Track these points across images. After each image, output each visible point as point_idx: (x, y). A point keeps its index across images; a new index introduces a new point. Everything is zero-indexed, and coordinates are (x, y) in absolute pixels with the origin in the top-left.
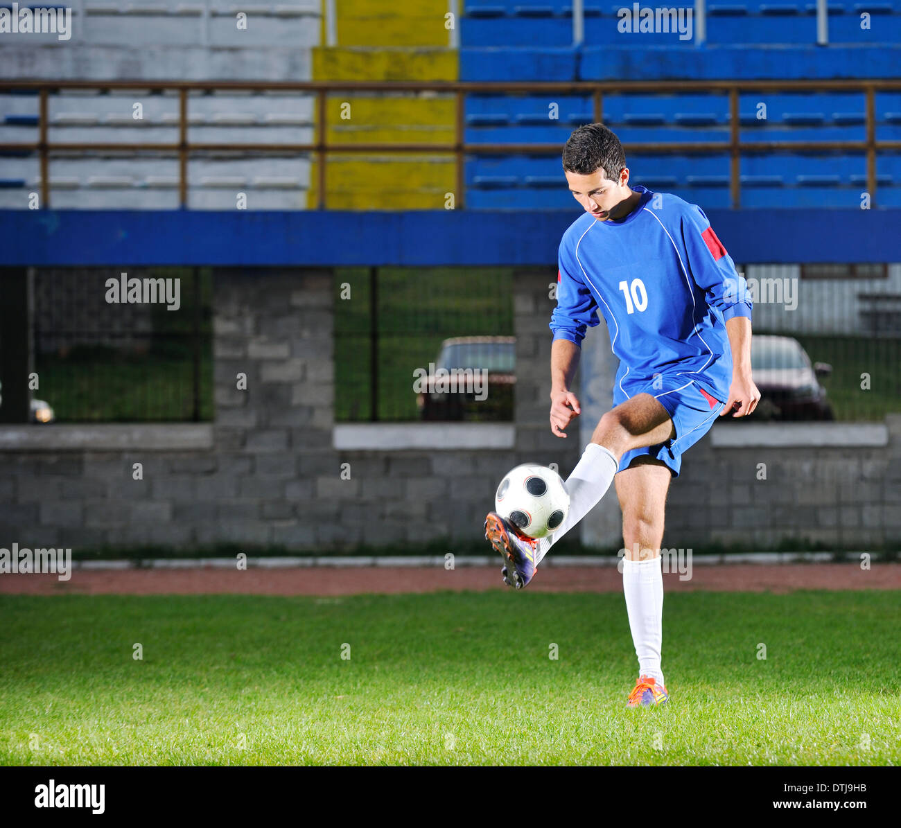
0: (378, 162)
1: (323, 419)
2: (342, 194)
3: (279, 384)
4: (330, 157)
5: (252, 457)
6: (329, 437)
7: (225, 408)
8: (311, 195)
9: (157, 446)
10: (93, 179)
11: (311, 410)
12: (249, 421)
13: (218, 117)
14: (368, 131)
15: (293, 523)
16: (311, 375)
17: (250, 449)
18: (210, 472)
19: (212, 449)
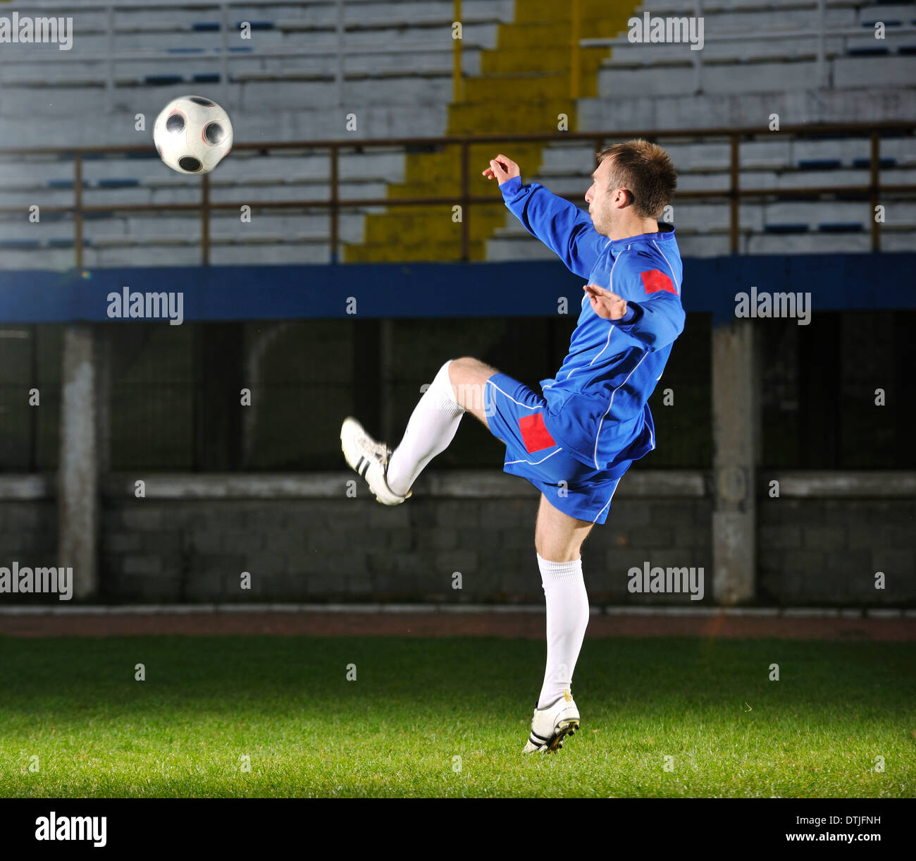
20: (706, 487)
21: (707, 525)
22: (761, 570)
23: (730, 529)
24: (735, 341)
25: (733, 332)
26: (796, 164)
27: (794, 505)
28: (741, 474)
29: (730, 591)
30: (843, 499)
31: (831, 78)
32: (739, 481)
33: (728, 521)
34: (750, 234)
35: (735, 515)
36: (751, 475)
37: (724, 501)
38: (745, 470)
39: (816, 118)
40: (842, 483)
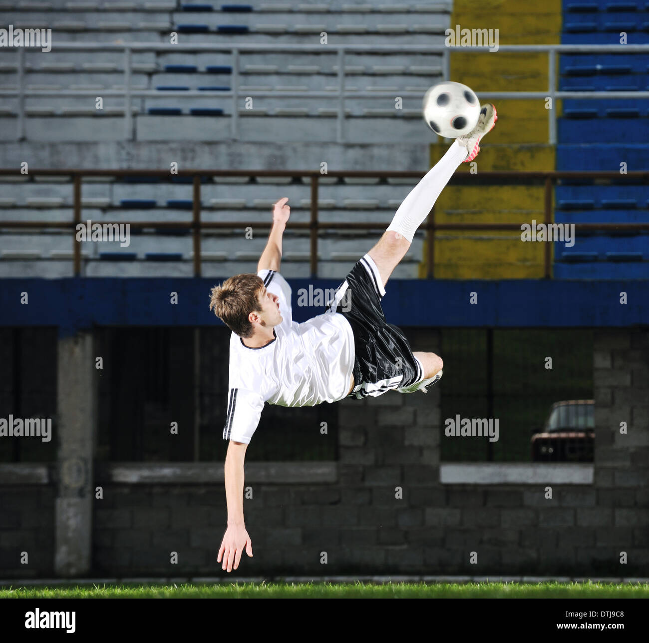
0: (481, 239)
1: (430, 457)
2: (449, 266)
3: (394, 427)
4: (439, 234)
5: (371, 490)
6: (436, 474)
7: (348, 448)
8: (422, 267)
9: (291, 480)
10: (239, 253)
11: (421, 449)
12: (369, 460)
13: (347, 202)
14: (474, 213)
15: (405, 547)
16: (421, 420)
17: (368, 484)
18: (335, 503)
19: (337, 482)
20: (50, 476)
21: (50, 510)
22: (96, 547)
23: (71, 512)
24: (77, 350)
25: (76, 343)
26: (117, 203)
27: (126, 491)
28: (82, 464)
29: (69, 565)
30: (167, 486)
31: (134, 132)
32: (79, 471)
33: (69, 505)
34: (87, 260)
35: (75, 500)
36: (90, 466)
37: (66, 488)
38: (85, 461)
39: (125, 166)
40: (167, 472)
